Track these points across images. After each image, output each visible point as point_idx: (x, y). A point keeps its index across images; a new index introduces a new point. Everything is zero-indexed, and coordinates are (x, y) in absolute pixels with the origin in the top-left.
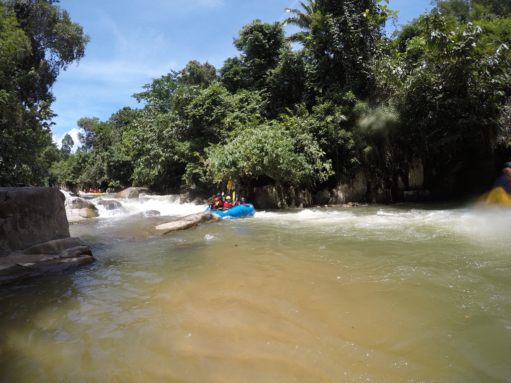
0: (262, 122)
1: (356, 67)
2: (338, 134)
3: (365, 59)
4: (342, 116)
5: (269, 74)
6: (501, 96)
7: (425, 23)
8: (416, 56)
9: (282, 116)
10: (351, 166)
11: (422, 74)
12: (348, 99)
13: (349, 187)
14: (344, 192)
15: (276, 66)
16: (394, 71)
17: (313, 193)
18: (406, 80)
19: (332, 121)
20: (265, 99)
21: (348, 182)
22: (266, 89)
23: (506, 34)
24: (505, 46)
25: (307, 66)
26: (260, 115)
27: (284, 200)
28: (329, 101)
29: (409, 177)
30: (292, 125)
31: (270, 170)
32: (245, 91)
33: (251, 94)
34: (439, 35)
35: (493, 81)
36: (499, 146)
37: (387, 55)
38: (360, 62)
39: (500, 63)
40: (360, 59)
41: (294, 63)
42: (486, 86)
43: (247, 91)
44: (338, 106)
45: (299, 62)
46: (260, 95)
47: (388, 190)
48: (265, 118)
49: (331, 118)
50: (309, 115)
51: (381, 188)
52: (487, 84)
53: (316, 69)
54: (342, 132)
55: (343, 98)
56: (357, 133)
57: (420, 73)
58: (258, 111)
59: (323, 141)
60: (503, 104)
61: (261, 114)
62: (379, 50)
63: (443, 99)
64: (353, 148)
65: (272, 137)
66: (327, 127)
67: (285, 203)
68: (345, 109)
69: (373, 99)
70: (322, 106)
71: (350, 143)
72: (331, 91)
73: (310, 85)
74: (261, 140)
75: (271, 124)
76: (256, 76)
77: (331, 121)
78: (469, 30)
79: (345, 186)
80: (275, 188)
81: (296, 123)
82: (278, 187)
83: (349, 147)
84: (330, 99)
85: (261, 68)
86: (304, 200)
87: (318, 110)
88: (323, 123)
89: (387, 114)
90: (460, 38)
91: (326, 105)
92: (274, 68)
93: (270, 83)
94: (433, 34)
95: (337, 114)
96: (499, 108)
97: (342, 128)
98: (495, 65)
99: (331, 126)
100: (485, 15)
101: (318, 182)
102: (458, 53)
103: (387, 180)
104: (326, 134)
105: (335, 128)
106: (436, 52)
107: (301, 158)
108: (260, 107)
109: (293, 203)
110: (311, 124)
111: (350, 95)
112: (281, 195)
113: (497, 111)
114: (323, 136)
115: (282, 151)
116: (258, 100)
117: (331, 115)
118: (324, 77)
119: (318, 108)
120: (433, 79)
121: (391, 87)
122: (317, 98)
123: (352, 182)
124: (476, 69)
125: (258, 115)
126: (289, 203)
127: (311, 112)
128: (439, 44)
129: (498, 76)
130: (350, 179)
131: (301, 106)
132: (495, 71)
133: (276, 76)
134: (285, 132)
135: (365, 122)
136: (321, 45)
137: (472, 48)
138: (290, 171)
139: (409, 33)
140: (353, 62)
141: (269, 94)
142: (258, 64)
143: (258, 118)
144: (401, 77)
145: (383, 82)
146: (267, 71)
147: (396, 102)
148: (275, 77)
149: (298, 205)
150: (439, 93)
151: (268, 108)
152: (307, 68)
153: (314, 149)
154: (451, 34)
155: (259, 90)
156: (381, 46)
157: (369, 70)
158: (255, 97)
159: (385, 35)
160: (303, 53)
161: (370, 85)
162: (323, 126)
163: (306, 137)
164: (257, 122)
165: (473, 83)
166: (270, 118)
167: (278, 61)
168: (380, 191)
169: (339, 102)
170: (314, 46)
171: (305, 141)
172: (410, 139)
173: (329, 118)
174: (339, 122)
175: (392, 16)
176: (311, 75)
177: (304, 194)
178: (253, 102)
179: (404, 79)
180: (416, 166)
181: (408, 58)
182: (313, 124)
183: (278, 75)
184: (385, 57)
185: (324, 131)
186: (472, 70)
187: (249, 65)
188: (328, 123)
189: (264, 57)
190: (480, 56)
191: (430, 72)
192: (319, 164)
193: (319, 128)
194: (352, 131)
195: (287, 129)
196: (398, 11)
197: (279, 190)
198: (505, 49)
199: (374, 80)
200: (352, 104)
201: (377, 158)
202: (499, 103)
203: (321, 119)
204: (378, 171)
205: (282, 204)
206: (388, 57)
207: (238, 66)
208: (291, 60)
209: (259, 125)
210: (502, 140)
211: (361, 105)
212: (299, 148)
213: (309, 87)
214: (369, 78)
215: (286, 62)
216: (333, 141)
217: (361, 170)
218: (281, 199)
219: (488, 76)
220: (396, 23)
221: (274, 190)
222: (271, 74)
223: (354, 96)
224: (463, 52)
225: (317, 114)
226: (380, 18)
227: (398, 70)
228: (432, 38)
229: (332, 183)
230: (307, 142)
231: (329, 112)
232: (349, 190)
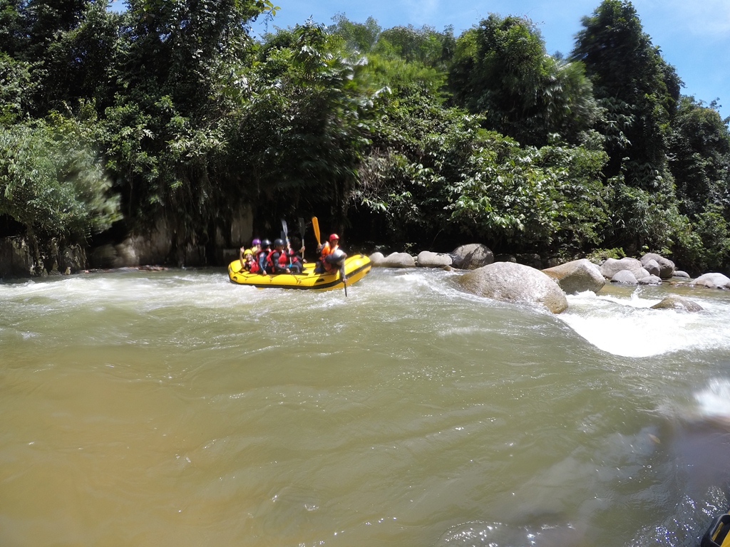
0: (18, 120)
1: (190, 63)
2: (136, 157)
3: (207, 56)
4: (147, 131)
5: (57, 37)
6: (367, 145)
7: (303, 31)
8: (276, 70)
9: (53, 115)
10: (149, 208)
11: (272, 95)
12: (163, 107)
13: (145, 241)
14: (136, 248)
15: (74, 27)
16: (237, 82)
17: (89, 250)
18: (250, 98)
19: (131, 137)
20: (36, 79)
21: (144, 233)
22: (43, 62)
23: (400, 79)
24: (389, 90)
25: (119, 41)
26: (19, 107)
27: (40, 262)
28: (133, 105)
29: (232, 230)
30: (67, 132)
31: (16, 207)
32: (7, 57)
33: (15, 67)
34: (312, 52)
35: (361, 125)
36: (352, 201)
37: (239, 60)
38: (197, 57)
39: (375, 107)
40: (199, 53)
41: (102, 30)
42: (350, 129)
43: (10, 59)
44: (145, 114)
45: (110, 32)
46: (30, 71)
47: (201, 248)
48: (28, 113)
49: (128, 131)
50: (98, 119)
51: (192, 244)
52: (352, 126)
53: (131, 50)
54: (142, 156)
55: (156, 104)
56: (165, 160)
57: (270, 93)
58: (19, 99)
59: (111, 164)
60: (367, 154)
61: (23, 104)
62: (231, 48)
63: (291, 132)
64: (156, 181)
65: (25, 150)
66: (120, 144)
67: (42, 267)
68: (154, 121)
69: (199, 115)
70: (121, 109)
71: (152, 173)
72: (141, 89)
73: (113, 73)
74: (5, 152)
75: (34, 126)
76: (36, 35)
77: (128, 135)
78: (354, 59)
79: (140, 238)
80: (26, 241)
81: (73, 129)
82: (31, 238)
83: (151, 178)
84: (136, 101)
85: (49, 24)
86: (74, 262)
87: (113, 114)
88: (116, 137)
89: (212, 139)
90: (337, 64)
91: (127, 109)
92: (67, 30)
93: (53, 53)
94: (305, 48)
95: (139, 127)
96: (359, 157)
97: (143, 150)
98: (368, 106)
99: (128, 144)
100: (388, 54)
101: (94, 230)
102: (326, 82)
103: (199, 233)
104: (119, 155)
105: (134, 147)
106: (300, 72)
107: (66, 189)
108: (23, 92)
109: (55, 267)
110: (97, 136)
111: (166, 102)
112: (35, 253)
113: (357, 161)
114: (113, 157)
115: (37, 175)
116: (24, 79)
117: (131, 127)
118: (138, 66)
119: (115, 111)
120: (284, 105)
121: (228, 103)
122: (117, 96)
123: (151, 234)
124: (342, 107)
125: (15, 105)
126: (49, 266)
127: (102, 116)
128: (308, 64)
129: (368, 122)
130: (147, 229)
131: (87, 104)
132: (367, 114)
133: (67, 45)
134: (52, 142)
135: (178, 145)
136: (153, 16)
137: (346, 81)
138: (48, 211)
139: (283, 41)
140: (187, 54)
141: (45, 72)
142: (47, 15)
143: (15, 110)
144: (243, 92)
145: (218, 94)
146: (56, 31)
147: (228, 125)
148: (64, 45)
149: (62, 270)
150: (289, 124)
151: (36, 96)
152: (118, 44)
153: (95, 177)
154: (326, 56)
155: (32, 61)
156: (236, 44)
157: (205, 72)
158: (20, 71)
159: (248, 32)
160: (122, 18)
161: (201, 93)
162: (115, 142)
163: (85, 155)
164: (13, 117)
165: (335, 122)
166: (36, 115)
167: (78, 20)
168: (189, 249)
169: (149, 109)
170: (142, 14)
171: (81, 162)
172: (239, 178)
173: (127, 131)
174: (140, 139)
175: (269, 11)
176: (121, 56)
177: (74, 252)
178: (15, 81)
179: (247, 96)
180: (243, 216)
181: (265, 71)
182: (100, 137)
183: (70, 43)
184: (236, 61)
185: (114, 149)
186: (338, 105)
187: (33, 13)
188: (123, 138)
189: (61, 7)
190: (355, 93)
191: (285, 96)
192: (98, 203)
193: (108, 144)
194: (158, 156)
195: (58, 138)
196: (279, 8)
197: (31, 244)
198: (387, 92)
199: (208, 87)
200: (167, 116)
201: (188, 199)
202: (361, 152)
203: (115, 130)
204: (187, 220)
205: (37, 269)
206: (238, 63)
207: (14, 10)
208: (98, 23)
209: (14, 124)
210: (357, 196)
211: (179, 119)
212: (68, 173)
213: (111, 75)
214: (202, 84)
215: (90, 25)
216: (126, 167)
217: (165, 216)
218: (35, 260)
219: (355, 118)
220: (269, 22)
221: (23, 244)
222: (60, 38)
223: (171, 105)
224: (334, 82)
225: (111, 121)
226: (253, 7)
227: (242, 82)
228: (301, 52)
229: (117, 234)
230: (83, 164)
231: (129, 120)
232: (146, 245)
